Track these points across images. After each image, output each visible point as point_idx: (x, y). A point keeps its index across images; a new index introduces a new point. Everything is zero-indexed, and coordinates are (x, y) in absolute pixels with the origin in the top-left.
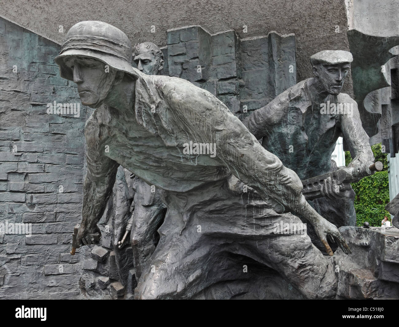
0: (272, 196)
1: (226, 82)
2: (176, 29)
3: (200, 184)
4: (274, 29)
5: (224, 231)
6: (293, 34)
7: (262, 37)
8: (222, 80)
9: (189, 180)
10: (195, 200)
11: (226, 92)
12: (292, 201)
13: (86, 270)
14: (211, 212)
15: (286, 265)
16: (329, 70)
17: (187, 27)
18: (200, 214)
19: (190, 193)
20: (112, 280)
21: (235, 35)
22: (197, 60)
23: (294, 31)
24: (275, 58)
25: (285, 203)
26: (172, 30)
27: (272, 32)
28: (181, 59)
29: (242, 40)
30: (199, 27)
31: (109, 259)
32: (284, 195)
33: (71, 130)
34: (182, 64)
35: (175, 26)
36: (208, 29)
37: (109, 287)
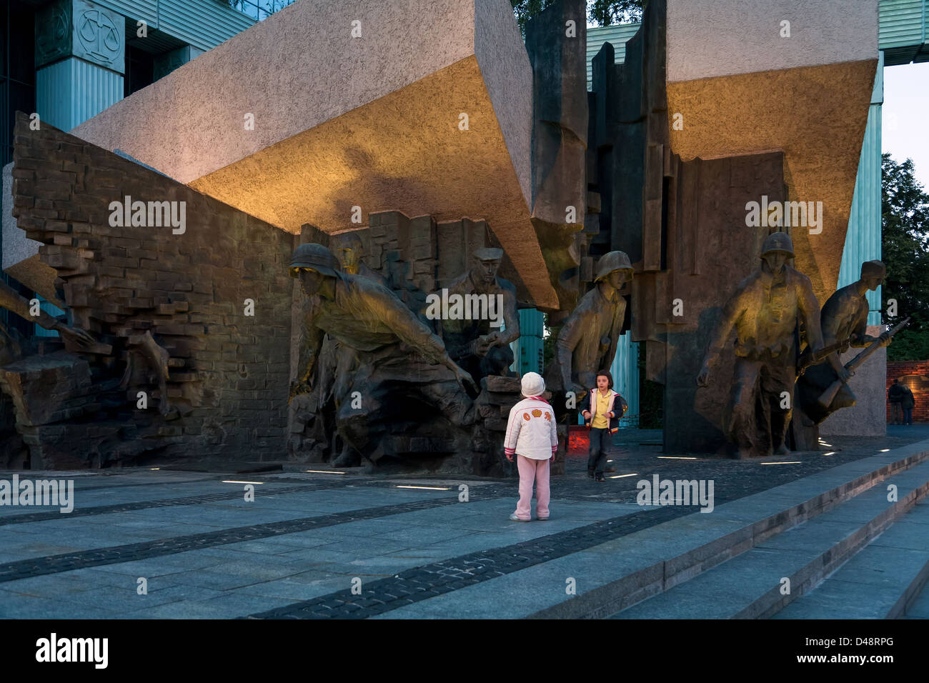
0: (426, 353)
1: (422, 263)
2: (377, 212)
3: (380, 345)
4: (466, 215)
5: (398, 379)
6: (484, 220)
7: (456, 221)
8: (418, 260)
9: (372, 343)
10: (378, 357)
11: (422, 272)
12: (438, 356)
13: (293, 433)
14: (389, 365)
15: (441, 403)
16: (484, 264)
17: (387, 211)
18: (381, 367)
19: (375, 352)
20: (318, 441)
21: (431, 219)
22: (396, 242)
23: (484, 217)
24: (466, 242)
25: (433, 357)
26: (374, 213)
27: (465, 217)
28: (381, 241)
29: (438, 223)
30: (398, 212)
31: (316, 423)
32: (433, 352)
33: (279, 305)
34: (382, 245)
35: (376, 210)
36: (407, 213)
37: (315, 448)
